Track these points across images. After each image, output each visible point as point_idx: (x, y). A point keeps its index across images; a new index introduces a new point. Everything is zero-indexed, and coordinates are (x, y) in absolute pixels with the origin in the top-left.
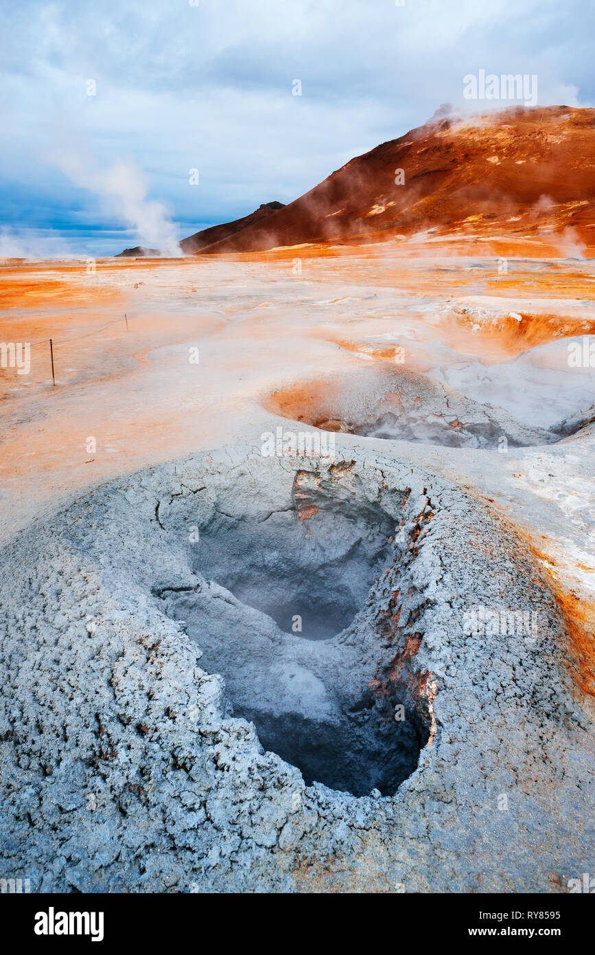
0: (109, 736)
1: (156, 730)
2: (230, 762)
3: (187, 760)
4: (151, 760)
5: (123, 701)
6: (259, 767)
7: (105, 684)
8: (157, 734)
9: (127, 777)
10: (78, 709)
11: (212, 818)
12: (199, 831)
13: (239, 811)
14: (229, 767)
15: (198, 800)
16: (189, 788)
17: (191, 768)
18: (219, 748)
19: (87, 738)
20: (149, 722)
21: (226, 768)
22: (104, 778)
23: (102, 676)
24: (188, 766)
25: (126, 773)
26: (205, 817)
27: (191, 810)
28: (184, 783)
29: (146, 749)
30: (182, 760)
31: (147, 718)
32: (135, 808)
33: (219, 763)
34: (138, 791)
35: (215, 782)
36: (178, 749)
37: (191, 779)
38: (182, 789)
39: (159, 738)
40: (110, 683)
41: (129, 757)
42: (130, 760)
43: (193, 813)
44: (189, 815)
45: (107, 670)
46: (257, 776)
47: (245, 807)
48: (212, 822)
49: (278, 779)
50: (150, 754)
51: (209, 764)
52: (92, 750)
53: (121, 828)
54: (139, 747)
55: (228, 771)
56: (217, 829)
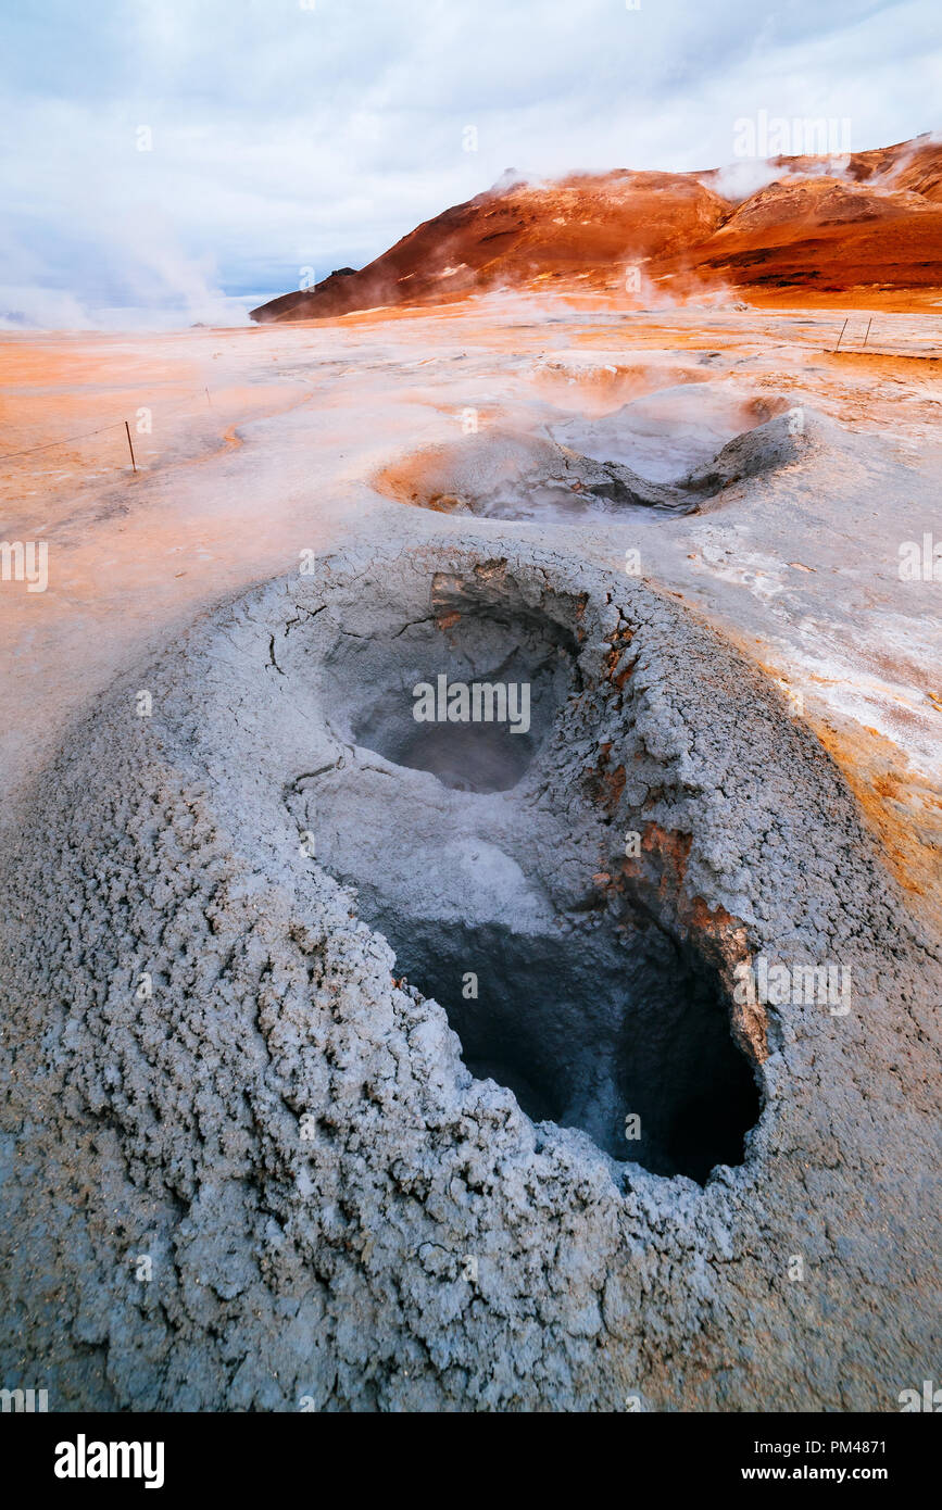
0: (274, 1140)
1: (353, 1129)
2: (492, 1180)
3: (417, 1184)
4: (356, 1191)
5: (286, 1068)
6: (541, 1181)
7: (250, 1031)
8: (355, 1140)
9: (320, 1224)
10: (214, 1078)
11: (485, 1296)
12: (467, 1324)
13: (526, 1271)
14: (491, 1188)
15: (453, 1261)
16: (431, 1237)
17: (426, 1196)
18: (467, 1151)
19: (238, 1140)
20: (336, 1114)
21: (485, 1190)
22: (281, 1221)
23: (242, 1011)
24: (421, 1193)
25: (316, 1214)
26: (471, 1293)
27: (444, 1279)
28: (422, 1226)
29: (341, 1167)
30: (410, 1185)
31: (333, 1106)
32: (346, 1280)
33: (473, 1180)
34: (343, 1248)
35: (474, 1221)
36: (398, 1166)
37: (430, 1216)
38: (421, 1241)
39: (362, 1145)
40: (258, 1028)
41: (316, 1184)
42: (318, 1188)
43: (448, 1285)
44: (442, 1291)
45: (249, 1001)
46: (543, 1198)
47: (535, 1262)
48: (486, 1303)
49: (576, 1192)
50: (352, 1178)
51: (457, 1185)
52: (248, 1158)
53: (328, 1319)
54: (331, 1165)
55: (490, 1194)
56: (500, 1317)
